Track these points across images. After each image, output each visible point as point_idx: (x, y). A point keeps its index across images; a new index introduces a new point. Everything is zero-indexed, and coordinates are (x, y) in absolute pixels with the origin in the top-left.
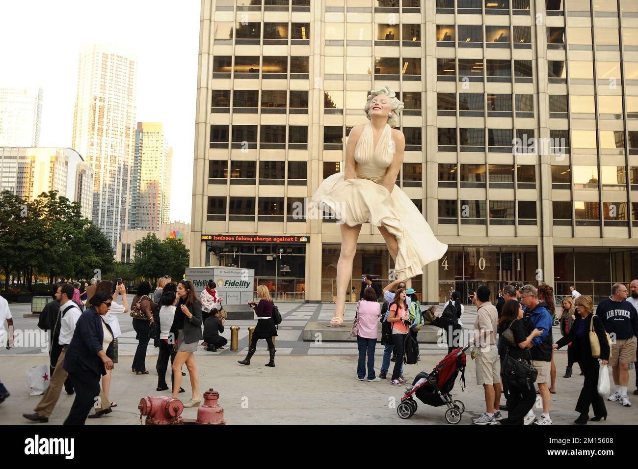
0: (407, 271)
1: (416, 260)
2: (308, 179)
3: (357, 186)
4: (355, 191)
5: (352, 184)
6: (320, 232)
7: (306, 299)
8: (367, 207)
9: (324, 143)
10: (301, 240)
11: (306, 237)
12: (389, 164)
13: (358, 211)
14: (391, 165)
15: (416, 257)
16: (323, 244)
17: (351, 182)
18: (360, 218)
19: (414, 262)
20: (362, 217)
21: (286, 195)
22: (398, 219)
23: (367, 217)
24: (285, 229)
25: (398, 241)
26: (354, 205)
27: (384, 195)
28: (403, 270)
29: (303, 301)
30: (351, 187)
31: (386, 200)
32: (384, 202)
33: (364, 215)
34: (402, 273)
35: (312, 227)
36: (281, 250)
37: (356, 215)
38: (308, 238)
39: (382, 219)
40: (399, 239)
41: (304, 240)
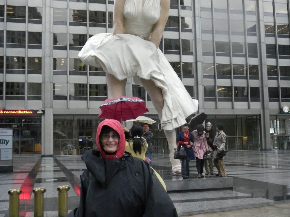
0: (173, 121)
1: (180, 111)
2: (43, 70)
3: (126, 41)
4: (124, 45)
5: (121, 39)
6: (51, 107)
7: (43, 154)
8: (136, 61)
9: (54, 44)
10: (38, 113)
11: (42, 110)
12: (157, 21)
13: (128, 65)
14: (158, 21)
15: (180, 109)
16: (55, 115)
17: (120, 37)
18: (130, 71)
19: (179, 114)
20: (131, 72)
21: (26, 81)
22: (163, 73)
23: (135, 71)
24: (26, 105)
25: (164, 94)
26: (124, 59)
27: (152, 49)
28: (170, 121)
29: (40, 155)
30: (120, 41)
31: (153, 55)
32: (151, 57)
33: (133, 69)
34: (169, 124)
35: (46, 103)
36: (23, 120)
37: (126, 68)
38: (44, 111)
39: (150, 73)
40: (165, 93)
41: (40, 113)
